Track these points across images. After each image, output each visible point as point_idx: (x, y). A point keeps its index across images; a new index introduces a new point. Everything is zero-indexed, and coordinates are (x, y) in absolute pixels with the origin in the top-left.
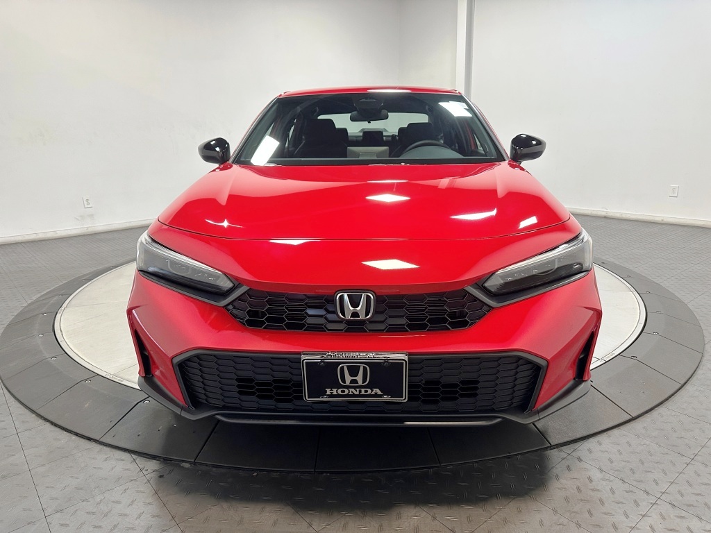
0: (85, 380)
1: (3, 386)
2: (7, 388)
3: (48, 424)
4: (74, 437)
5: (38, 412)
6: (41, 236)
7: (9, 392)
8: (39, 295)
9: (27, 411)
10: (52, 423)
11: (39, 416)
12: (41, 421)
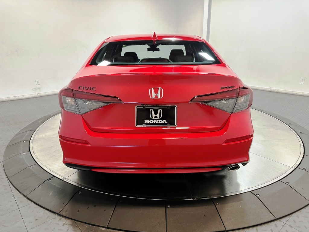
0: (49, 179)
1: (9, 181)
2: (10, 182)
3: (33, 204)
4: (46, 211)
5: (27, 196)
6: (17, 98)
7: (12, 184)
8: (19, 130)
9: (22, 196)
10: (35, 203)
11: (28, 198)
12: (29, 202)
